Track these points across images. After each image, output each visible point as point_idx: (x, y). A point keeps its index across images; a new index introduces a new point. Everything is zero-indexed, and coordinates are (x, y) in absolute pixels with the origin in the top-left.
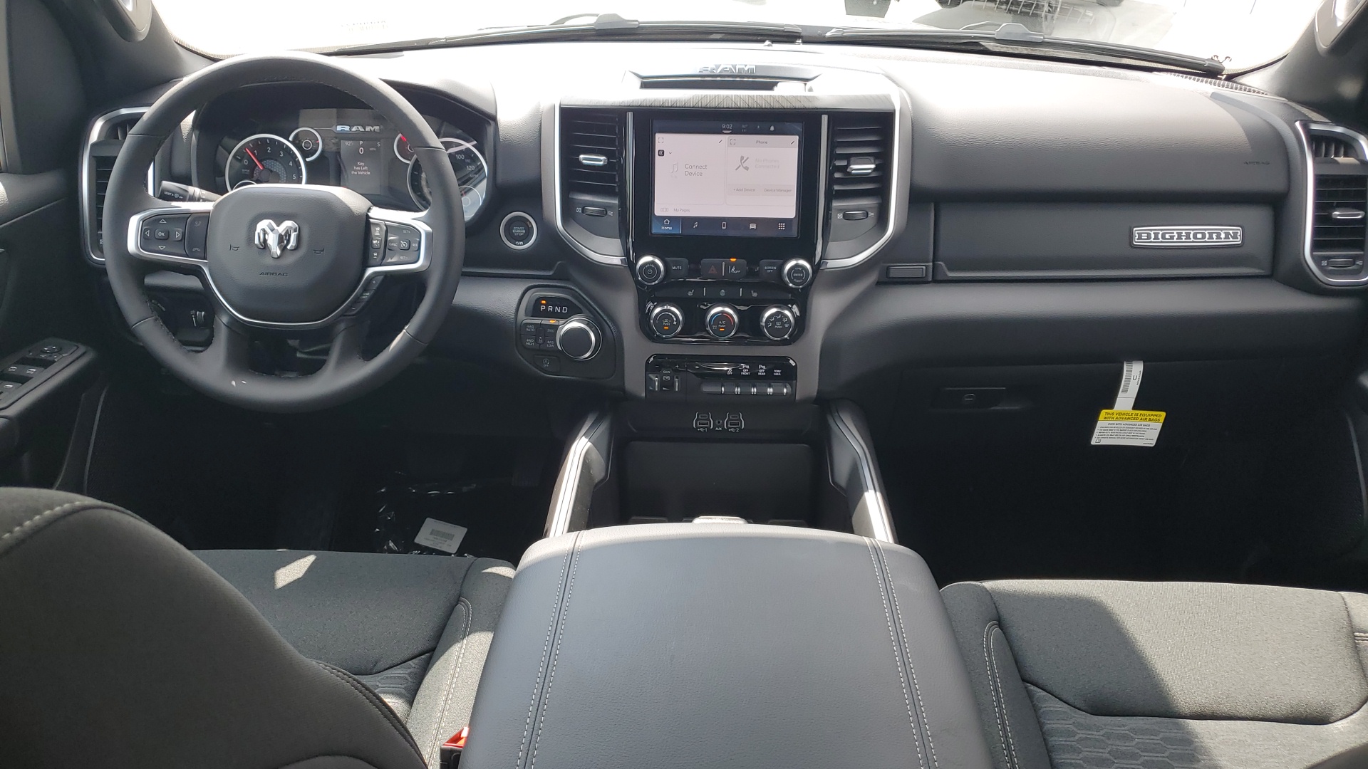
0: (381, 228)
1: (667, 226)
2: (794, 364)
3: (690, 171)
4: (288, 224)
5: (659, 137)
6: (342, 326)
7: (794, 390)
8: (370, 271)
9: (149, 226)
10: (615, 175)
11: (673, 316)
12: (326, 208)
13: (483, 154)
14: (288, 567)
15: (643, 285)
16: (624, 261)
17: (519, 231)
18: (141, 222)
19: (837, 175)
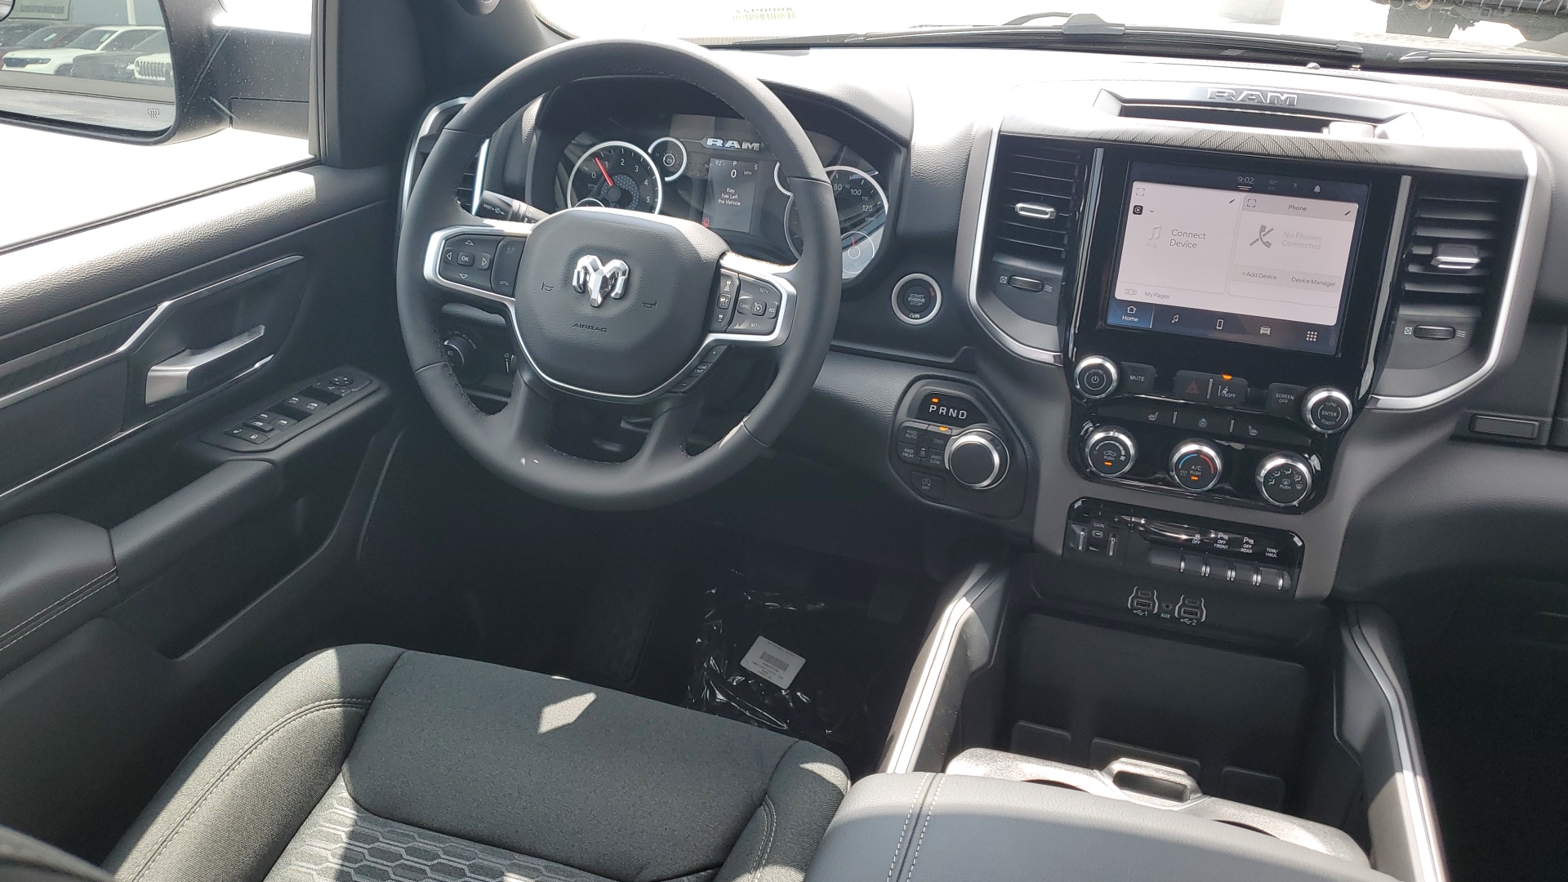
0: (732, 283)
1: (1131, 315)
2: (1300, 544)
3: (1178, 239)
4: (616, 264)
5: (1138, 187)
6: (667, 405)
7: (1295, 580)
8: (711, 337)
9: (453, 246)
10: (1064, 234)
11: (1121, 448)
12: (666, 248)
13: (885, 189)
14: (559, 705)
15: (1081, 397)
16: (1058, 358)
17: (917, 299)
18: (444, 242)
19: (1413, 269)
